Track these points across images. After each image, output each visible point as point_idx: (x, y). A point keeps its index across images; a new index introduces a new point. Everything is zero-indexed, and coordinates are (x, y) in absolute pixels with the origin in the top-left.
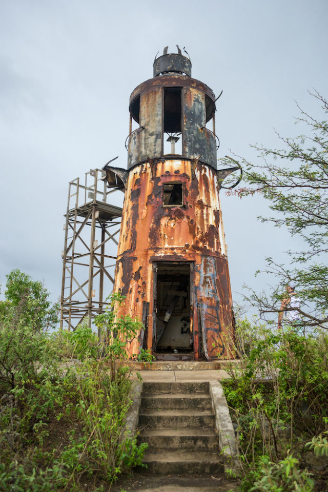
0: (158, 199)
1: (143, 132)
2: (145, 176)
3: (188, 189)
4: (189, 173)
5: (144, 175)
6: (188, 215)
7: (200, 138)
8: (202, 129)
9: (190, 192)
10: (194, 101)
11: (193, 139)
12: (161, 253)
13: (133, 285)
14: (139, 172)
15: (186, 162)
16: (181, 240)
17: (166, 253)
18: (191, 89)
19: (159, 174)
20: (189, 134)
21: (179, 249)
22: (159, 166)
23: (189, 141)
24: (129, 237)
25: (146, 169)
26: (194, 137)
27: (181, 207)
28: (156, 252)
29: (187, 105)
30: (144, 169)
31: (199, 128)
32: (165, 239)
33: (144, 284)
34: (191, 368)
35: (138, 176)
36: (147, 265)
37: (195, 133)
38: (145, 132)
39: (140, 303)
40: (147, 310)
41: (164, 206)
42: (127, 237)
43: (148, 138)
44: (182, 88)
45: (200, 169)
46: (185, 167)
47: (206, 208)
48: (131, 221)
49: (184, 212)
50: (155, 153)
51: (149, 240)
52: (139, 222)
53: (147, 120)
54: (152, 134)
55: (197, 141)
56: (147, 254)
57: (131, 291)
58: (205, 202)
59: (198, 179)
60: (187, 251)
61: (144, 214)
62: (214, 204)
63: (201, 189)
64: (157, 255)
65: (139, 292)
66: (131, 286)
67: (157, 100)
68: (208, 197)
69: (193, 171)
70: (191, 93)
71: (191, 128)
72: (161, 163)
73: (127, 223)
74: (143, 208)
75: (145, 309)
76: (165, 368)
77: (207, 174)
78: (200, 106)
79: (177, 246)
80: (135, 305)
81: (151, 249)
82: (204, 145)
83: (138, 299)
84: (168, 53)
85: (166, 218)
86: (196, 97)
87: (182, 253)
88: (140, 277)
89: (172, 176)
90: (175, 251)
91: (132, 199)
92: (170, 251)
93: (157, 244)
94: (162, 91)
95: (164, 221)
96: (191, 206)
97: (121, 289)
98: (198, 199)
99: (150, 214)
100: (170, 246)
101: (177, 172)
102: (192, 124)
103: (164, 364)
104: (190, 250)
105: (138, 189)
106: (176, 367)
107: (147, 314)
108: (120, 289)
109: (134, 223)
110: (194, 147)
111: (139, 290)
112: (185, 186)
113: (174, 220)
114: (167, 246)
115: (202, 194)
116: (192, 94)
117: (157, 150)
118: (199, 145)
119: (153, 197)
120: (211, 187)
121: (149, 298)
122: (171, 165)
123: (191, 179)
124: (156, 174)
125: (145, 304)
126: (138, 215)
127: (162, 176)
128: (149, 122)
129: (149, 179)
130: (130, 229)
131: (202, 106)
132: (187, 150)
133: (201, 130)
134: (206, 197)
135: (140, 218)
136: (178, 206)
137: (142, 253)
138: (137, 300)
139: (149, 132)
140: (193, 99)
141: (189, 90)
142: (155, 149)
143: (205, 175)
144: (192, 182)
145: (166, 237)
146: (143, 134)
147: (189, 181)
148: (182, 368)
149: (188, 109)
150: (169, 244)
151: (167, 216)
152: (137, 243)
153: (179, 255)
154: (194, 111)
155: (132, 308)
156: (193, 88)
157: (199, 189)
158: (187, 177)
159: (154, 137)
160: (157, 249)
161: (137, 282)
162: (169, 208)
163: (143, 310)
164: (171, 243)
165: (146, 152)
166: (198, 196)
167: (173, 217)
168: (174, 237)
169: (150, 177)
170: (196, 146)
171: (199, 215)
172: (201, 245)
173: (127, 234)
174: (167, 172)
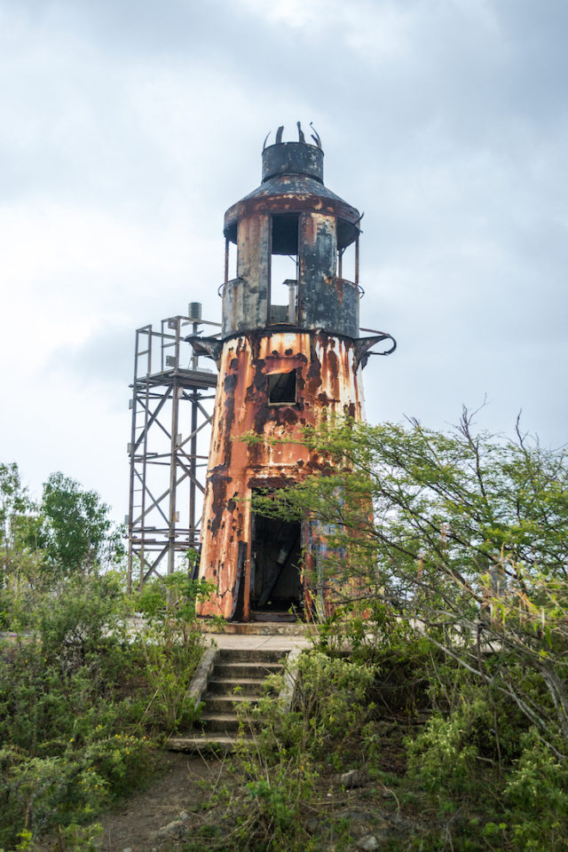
0: (261, 394)
1: (241, 285)
2: (244, 356)
3: (305, 378)
4: (307, 353)
5: (242, 354)
6: (304, 417)
7: (327, 294)
8: (329, 278)
9: (307, 382)
10: (318, 234)
11: (315, 297)
12: (264, 474)
13: (226, 517)
14: (235, 348)
15: (303, 335)
16: (291, 455)
17: (270, 474)
18: (313, 215)
19: (262, 356)
20: (309, 290)
21: (289, 468)
22: (264, 342)
23: (308, 301)
24: (222, 447)
25: (245, 345)
26: (317, 294)
27: (292, 406)
28: (257, 472)
29: (306, 243)
30: (243, 345)
31: (325, 278)
32: (269, 453)
33: (241, 517)
34: (296, 633)
35: (234, 355)
36: (244, 491)
37: (318, 286)
38: (245, 286)
39: (235, 544)
40: (243, 554)
41: (270, 404)
42: (219, 446)
43: (248, 297)
44: (300, 213)
45: (324, 345)
46: (301, 344)
47: (330, 404)
48: (224, 422)
49: (298, 413)
50: (258, 321)
51: (248, 453)
52: (235, 426)
53: (248, 266)
54: (253, 291)
55: (321, 298)
56: (244, 475)
57: (223, 526)
58: (330, 396)
59: (321, 361)
60: (300, 470)
61: (242, 415)
62: (346, 395)
63: (325, 376)
64: (258, 476)
65: (234, 528)
66: (223, 519)
67: (262, 235)
68: (335, 386)
69: (312, 348)
70: (312, 222)
71: (311, 279)
72: (266, 338)
73: (220, 424)
74: (240, 406)
75: (241, 551)
76: (263, 632)
77: (336, 350)
78: (328, 241)
79: (286, 465)
80: (229, 546)
81: (251, 467)
82: (331, 303)
83: (232, 537)
84: (283, 141)
85: (271, 423)
86: (321, 227)
87: (292, 474)
88: (235, 506)
89: (282, 358)
90: (283, 471)
91: (226, 389)
92: (276, 471)
93: (259, 461)
94: (269, 220)
95: (269, 427)
96: (307, 404)
97: (212, 521)
98: (319, 391)
99: (249, 416)
100: (277, 465)
101: (289, 352)
102: (313, 273)
103: (261, 627)
104: (305, 469)
105: (235, 376)
106: (277, 631)
107: (244, 558)
108: (209, 521)
109: (229, 427)
110: (316, 309)
111: (234, 524)
112: (300, 374)
113: (282, 426)
114: (271, 463)
115: (325, 383)
116: (315, 223)
117: (261, 316)
118: (324, 305)
119: (255, 390)
120: (341, 369)
121: (246, 538)
122: (280, 341)
123: (309, 361)
124: (258, 355)
125: (242, 544)
126: (234, 415)
127: (267, 358)
128: (249, 271)
129: (249, 363)
130: (223, 435)
131: (331, 240)
132: (305, 315)
133: (327, 282)
134: (332, 387)
135: (237, 422)
136: (290, 404)
137: (239, 473)
138: (231, 539)
139: (249, 286)
140: (316, 231)
141: (310, 216)
142: (258, 314)
143: (332, 353)
144: (310, 367)
145: (271, 450)
146: (241, 289)
147: (306, 365)
148: (284, 631)
149: (309, 250)
150: (275, 461)
151: (273, 420)
152: (232, 457)
153: (288, 476)
154: (318, 252)
155: (225, 550)
156: (317, 211)
157: (321, 377)
158: (305, 359)
159: (257, 295)
160: (258, 468)
161: (232, 513)
162: (276, 408)
163: (239, 552)
164: (277, 459)
165: (246, 319)
166: (320, 388)
167: (282, 421)
168: (281, 450)
169: (250, 358)
170: (319, 309)
171: (319, 417)
172: (321, 460)
173: (220, 441)
174: (275, 352)
